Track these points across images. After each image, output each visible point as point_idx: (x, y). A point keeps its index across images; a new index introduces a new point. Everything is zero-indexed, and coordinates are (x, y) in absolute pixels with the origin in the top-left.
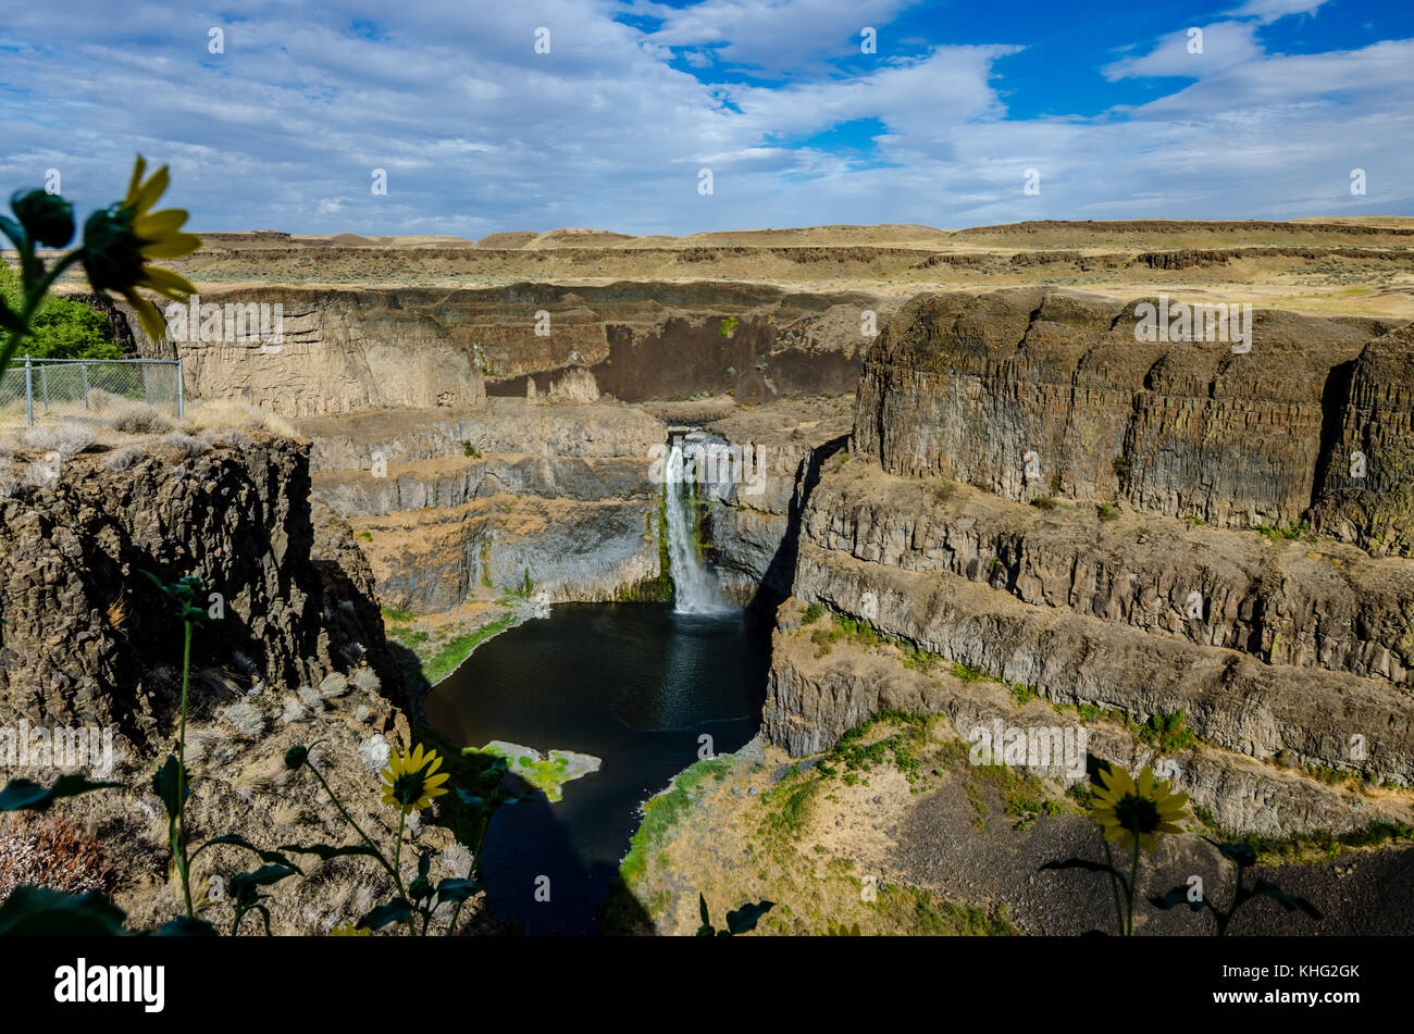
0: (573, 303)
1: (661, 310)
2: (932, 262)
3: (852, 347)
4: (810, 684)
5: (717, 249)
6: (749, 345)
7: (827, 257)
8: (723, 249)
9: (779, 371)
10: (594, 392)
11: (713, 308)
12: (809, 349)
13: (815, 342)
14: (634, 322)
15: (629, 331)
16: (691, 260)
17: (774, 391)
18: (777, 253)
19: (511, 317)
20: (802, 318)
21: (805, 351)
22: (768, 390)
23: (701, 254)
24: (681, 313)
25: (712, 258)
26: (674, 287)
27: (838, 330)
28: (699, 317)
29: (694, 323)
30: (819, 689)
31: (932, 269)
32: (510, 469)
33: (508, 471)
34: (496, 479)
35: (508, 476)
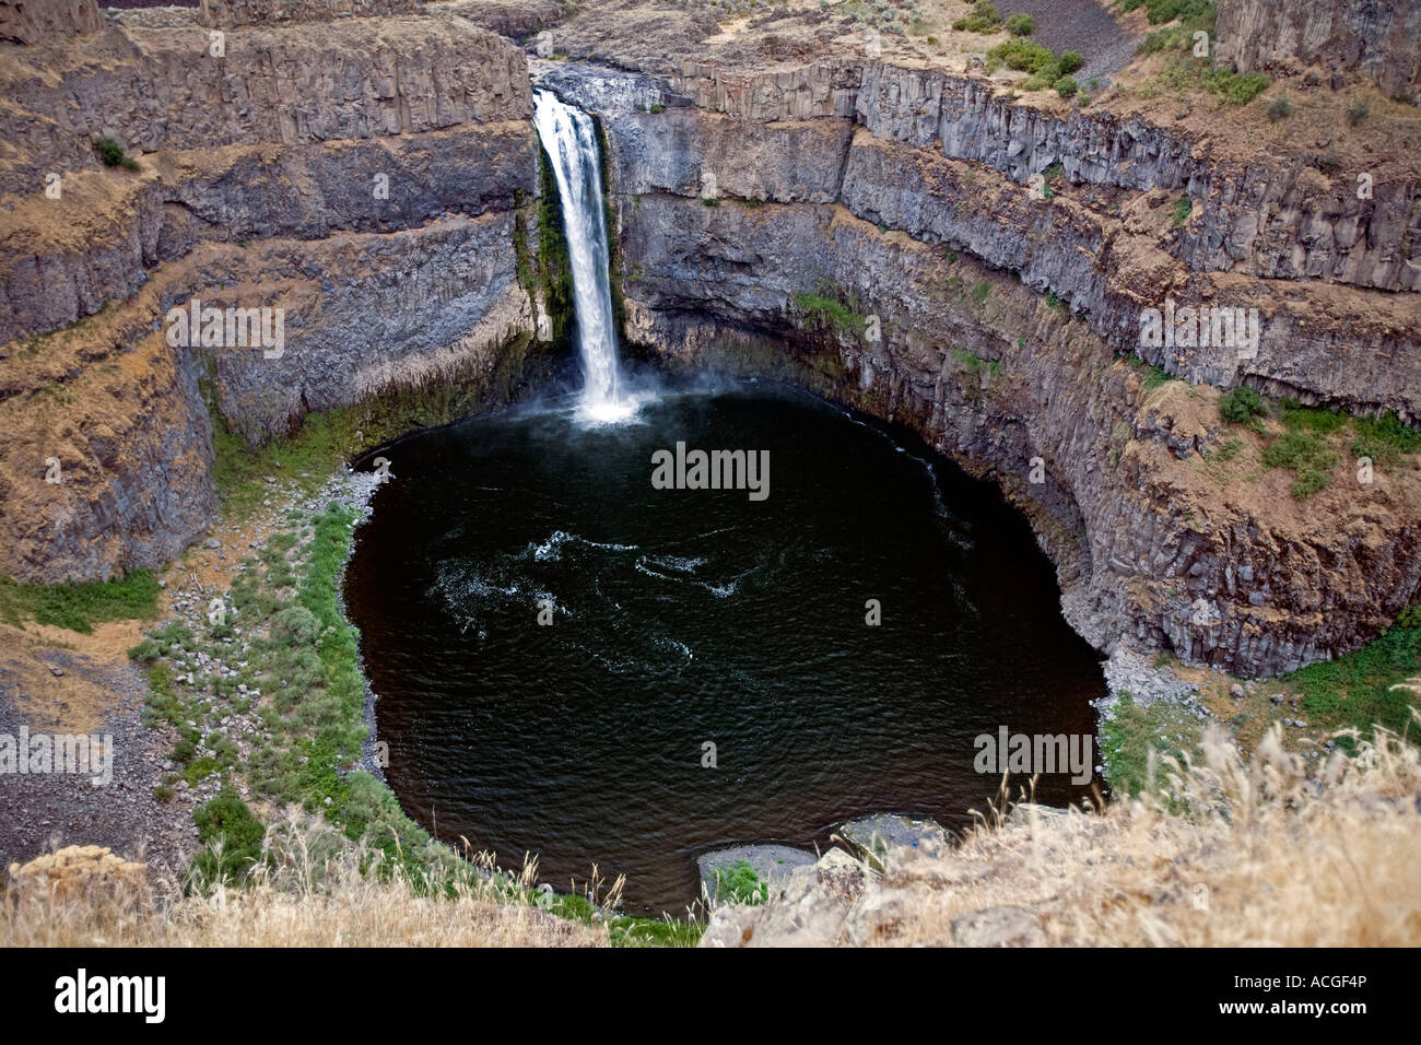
32: (214, 186)
33: (212, 192)
34: (188, 214)
35: (214, 201)
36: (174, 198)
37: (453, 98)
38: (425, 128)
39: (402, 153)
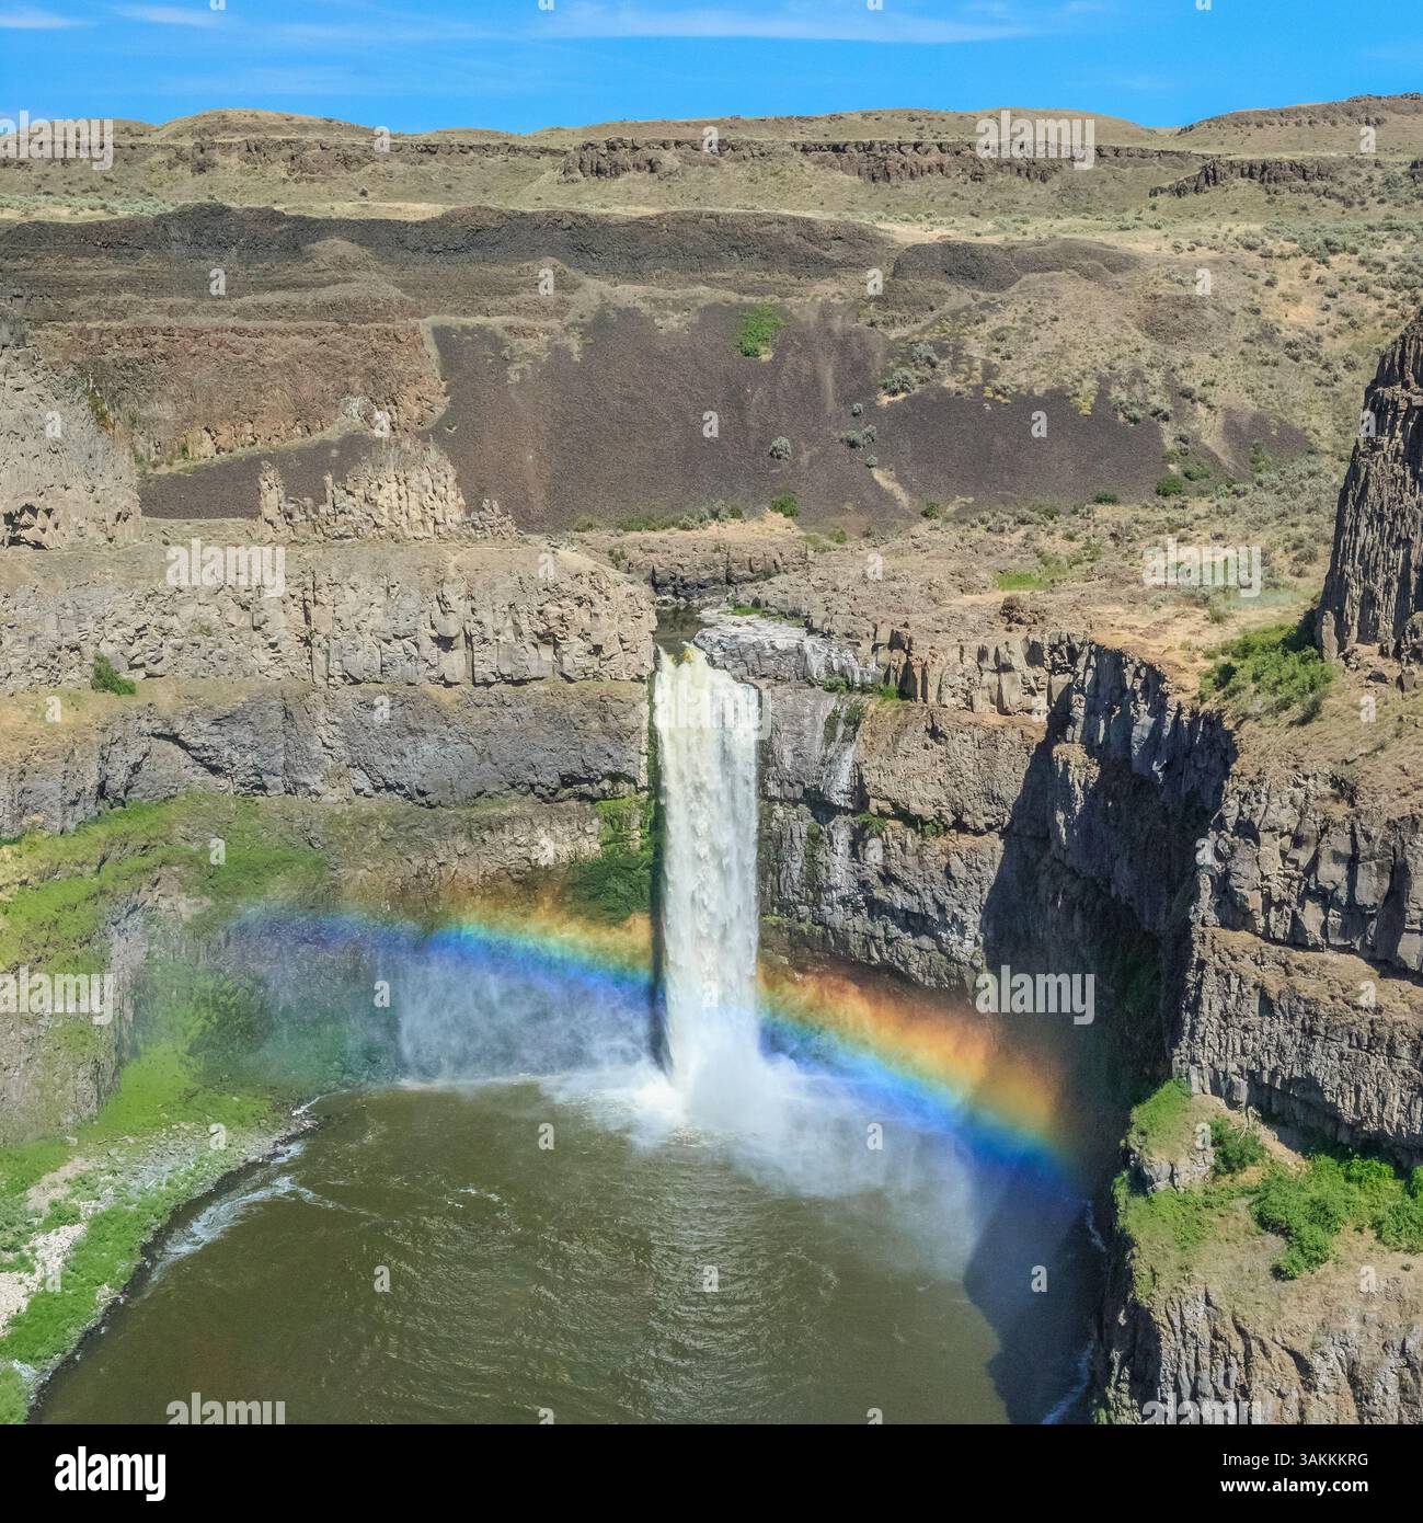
0: (341, 263)
1: (577, 286)
2: (1211, 175)
3: (1089, 384)
4: (1275, 1350)
5: (664, 145)
6: (816, 381)
7: (941, 167)
8: (678, 144)
9: (908, 447)
10: (452, 509)
11: (708, 282)
12: (978, 389)
13: (990, 372)
14: (508, 319)
15: (498, 344)
16: (599, 171)
17: (903, 498)
18: (816, 155)
19: (179, 300)
20: (947, 307)
21: (969, 392)
22: (885, 497)
23: (623, 156)
24: (628, 293)
25: (652, 166)
26: (605, 226)
27: (1048, 339)
28: (678, 306)
29: (673, 322)
30: (1304, 1367)
31: (1213, 192)
32: (217, 722)
33: (215, 729)
34: (181, 753)
35: (215, 740)
36: (166, 731)
37: (535, 645)
38: (492, 679)
39: (456, 707)
